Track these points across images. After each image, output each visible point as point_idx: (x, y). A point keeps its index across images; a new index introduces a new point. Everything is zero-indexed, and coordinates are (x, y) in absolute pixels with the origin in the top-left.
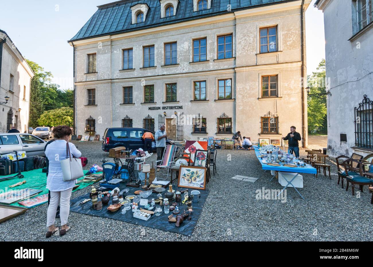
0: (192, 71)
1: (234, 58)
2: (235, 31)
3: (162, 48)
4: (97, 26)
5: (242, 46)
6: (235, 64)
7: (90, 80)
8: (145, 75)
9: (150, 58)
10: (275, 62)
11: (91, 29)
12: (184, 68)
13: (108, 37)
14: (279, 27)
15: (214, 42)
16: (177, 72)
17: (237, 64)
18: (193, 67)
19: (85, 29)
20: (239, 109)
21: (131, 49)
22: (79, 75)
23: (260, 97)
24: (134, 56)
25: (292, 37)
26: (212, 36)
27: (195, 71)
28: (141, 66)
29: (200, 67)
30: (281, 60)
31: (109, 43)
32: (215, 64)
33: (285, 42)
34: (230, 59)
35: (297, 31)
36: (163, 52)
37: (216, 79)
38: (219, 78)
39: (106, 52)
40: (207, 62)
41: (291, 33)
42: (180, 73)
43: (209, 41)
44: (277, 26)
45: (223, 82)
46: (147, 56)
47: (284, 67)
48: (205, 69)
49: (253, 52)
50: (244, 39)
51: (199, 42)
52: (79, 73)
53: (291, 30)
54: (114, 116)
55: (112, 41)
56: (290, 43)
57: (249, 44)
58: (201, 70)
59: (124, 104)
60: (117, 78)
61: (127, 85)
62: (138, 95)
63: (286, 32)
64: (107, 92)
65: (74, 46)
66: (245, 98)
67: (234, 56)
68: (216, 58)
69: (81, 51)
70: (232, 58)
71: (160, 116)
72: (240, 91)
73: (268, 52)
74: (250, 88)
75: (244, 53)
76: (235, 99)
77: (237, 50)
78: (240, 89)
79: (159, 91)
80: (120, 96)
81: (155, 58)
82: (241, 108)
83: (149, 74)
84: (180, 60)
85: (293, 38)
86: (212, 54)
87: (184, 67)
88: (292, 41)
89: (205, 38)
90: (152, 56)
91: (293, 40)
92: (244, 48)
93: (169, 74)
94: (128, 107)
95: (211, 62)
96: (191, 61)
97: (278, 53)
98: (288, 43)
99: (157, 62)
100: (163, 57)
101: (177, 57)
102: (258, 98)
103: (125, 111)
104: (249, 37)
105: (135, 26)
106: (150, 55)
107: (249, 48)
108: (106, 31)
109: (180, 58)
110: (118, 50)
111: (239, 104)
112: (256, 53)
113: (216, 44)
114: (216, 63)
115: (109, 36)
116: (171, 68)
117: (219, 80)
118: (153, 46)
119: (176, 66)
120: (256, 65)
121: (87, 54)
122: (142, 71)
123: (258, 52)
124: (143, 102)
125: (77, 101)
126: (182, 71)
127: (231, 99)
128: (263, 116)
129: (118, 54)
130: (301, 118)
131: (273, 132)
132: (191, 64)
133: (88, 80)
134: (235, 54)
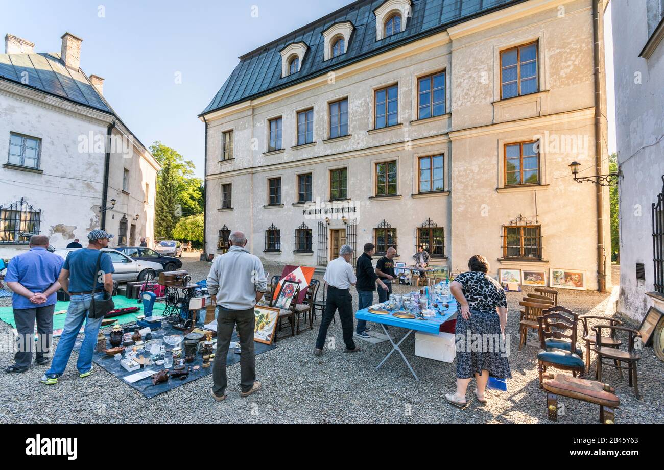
0: (372, 146)
1: (448, 114)
2: (451, 63)
3: (324, 110)
4: (236, 88)
5: (463, 91)
6: (450, 125)
7: (225, 171)
8: (299, 158)
9: (307, 130)
10: (534, 114)
11: (228, 93)
12: (360, 141)
13: (247, 104)
14: (541, 42)
15: (411, 90)
16: (348, 149)
17: (453, 125)
18: (373, 138)
19: (221, 94)
20: (457, 210)
21: (280, 118)
22: (212, 163)
23: (502, 185)
24: (283, 128)
25: (572, 58)
26: (407, 78)
27: (378, 145)
28: (294, 144)
29: (386, 137)
30: (546, 108)
31: (250, 112)
32: (413, 128)
33: (555, 71)
34: (442, 118)
35: (584, 45)
36: (326, 118)
37: (415, 155)
38: (420, 155)
39: (247, 126)
40: (398, 127)
41: (568, 50)
42: (352, 149)
43: (402, 90)
44: (537, 41)
45: (429, 160)
46: (303, 127)
47: (554, 122)
48: (395, 140)
49: (485, 98)
50: (467, 76)
51: (385, 92)
52: (211, 160)
53: (569, 44)
54: (255, 226)
55: (254, 109)
56: (567, 71)
57: (477, 84)
58: (387, 141)
59: (269, 205)
60: (260, 165)
61: (274, 175)
62: (289, 191)
63: (558, 50)
64: (246, 188)
65: (205, 121)
66: (470, 188)
67: (448, 111)
68: (414, 118)
69: (214, 128)
70: (446, 114)
71: (321, 224)
72: (460, 176)
73: (519, 96)
74: (480, 169)
75: (469, 104)
76: (450, 192)
77: (453, 99)
78: (459, 172)
79: (319, 182)
80: (263, 193)
81: (315, 128)
82: (461, 209)
83: (305, 156)
84: (352, 127)
85: (574, 61)
86: (407, 111)
87: (359, 139)
88: (571, 68)
89: (396, 84)
90: (310, 125)
91: (575, 65)
92: (467, 94)
93: (334, 152)
94: (274, 209)
95: (405, 126)
96: (371, 127)
97: (539, 95)
98: (563, 73)
99: (317, 135)
100: (326, 125)
101: (349, 123)
102: (497, 189)
103: (271, 217)
104: (479, 71)
105: (285, 81)
106: (307, 124)
107: (478, 93)
108: (246, 95)
109: (352, 125)
110: (262, 121)
111: (458, 201)
112: (492, 100)
113: (414, 92)
114: (415, 127)
115: (249, 101)
116: (338, 143)
117: (420, 158)
118: (312, 108)
119: (347, 138)
120: (493, 124)
121: (222, 132)
122: (295, 152)
123: (497, 98)
124: (296, 201)
125: (209, 203)
126: (355, 147)
127: (442, 191)
128: (507, 224)
129: (262, 126)
130: (595, 229)
131: (530, 256)
132: (371, 132)
133: (222, 171)
134: (451, 106)
